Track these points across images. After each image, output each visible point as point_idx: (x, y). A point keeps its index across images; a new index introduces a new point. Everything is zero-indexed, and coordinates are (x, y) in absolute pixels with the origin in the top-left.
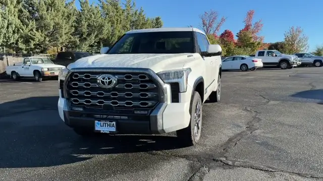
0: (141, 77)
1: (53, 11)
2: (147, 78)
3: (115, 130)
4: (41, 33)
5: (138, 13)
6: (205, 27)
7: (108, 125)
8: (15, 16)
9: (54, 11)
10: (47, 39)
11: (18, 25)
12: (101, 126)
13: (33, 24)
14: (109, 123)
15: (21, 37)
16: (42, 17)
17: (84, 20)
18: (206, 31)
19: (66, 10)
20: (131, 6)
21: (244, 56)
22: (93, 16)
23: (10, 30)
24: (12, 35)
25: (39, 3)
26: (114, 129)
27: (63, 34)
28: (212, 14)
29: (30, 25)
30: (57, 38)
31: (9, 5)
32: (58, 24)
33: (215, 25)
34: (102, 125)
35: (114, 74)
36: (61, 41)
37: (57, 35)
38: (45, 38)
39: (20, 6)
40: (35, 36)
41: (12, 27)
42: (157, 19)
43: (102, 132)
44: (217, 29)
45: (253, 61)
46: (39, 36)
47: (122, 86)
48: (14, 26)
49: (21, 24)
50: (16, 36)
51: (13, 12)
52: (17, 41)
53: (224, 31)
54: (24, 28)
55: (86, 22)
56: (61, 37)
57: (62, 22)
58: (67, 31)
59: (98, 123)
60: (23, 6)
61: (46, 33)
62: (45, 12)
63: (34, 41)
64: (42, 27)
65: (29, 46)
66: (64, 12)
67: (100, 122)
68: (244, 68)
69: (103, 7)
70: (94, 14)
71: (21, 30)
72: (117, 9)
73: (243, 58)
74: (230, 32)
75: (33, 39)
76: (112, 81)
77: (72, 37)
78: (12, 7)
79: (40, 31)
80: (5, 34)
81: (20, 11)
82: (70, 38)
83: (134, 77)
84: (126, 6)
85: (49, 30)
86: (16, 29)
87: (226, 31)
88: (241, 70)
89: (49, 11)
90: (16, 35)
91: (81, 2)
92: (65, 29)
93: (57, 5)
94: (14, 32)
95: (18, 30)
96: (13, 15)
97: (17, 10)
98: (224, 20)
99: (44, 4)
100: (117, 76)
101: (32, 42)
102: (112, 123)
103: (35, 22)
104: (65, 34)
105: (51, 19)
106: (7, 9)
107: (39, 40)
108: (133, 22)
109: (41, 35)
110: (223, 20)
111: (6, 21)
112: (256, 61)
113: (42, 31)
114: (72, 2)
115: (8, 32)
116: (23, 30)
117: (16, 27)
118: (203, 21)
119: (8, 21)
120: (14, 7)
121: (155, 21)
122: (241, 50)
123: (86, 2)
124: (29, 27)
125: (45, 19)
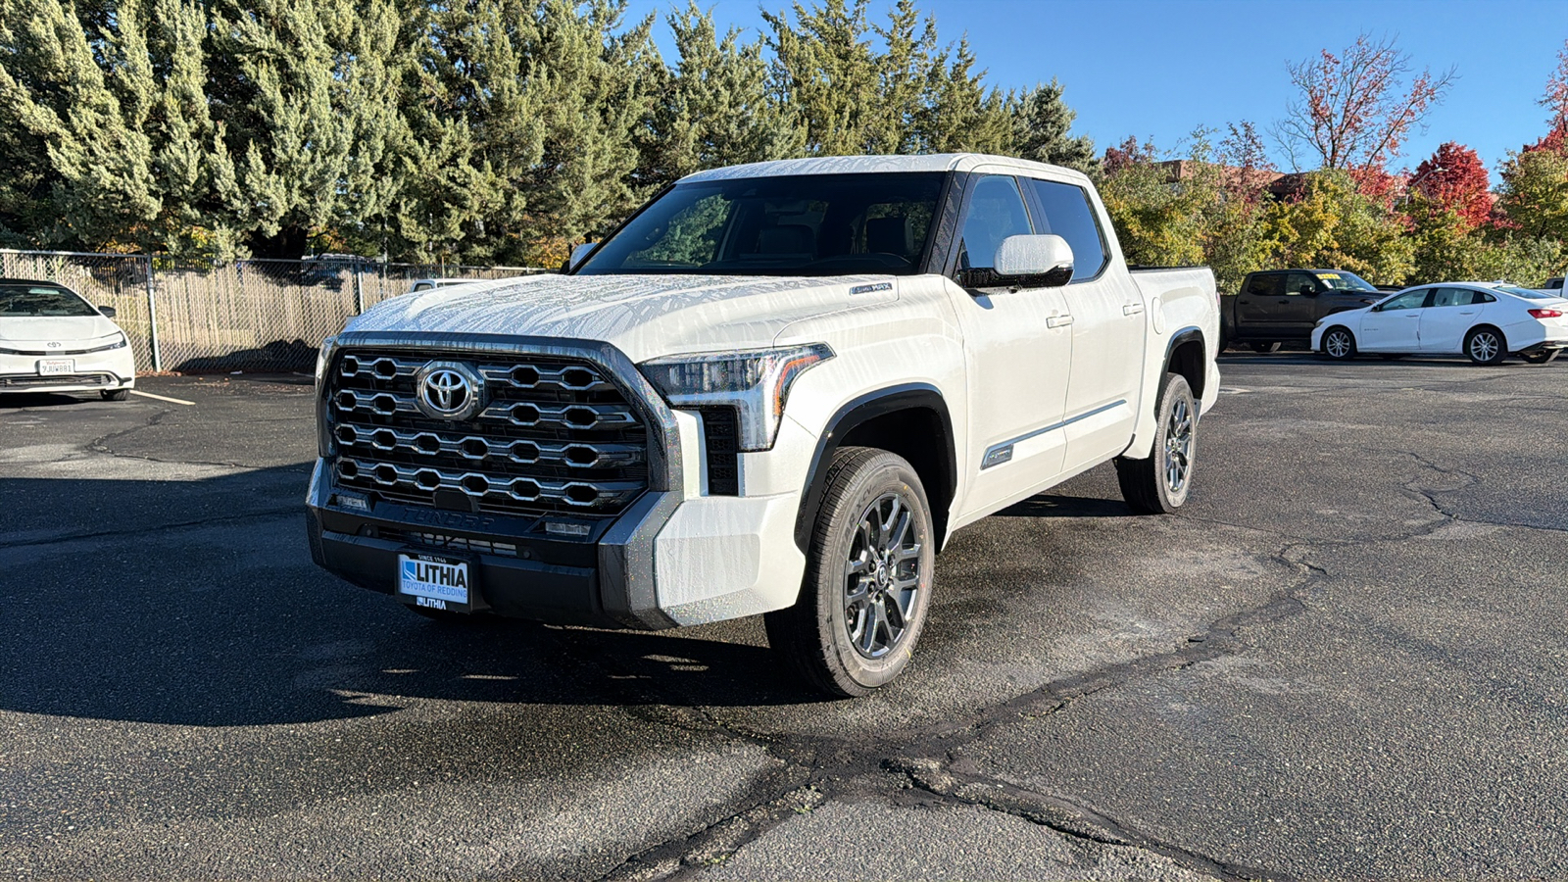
0: (572, 378)
1: (544, 75)
2: (596, 383)
3: (465, 600)
4: (491, 176)
5: (947, 70)
6: (1324, 130)
7: (442, 576)
8: (386, 99)
9: (551, 76)
10: (520, 201)
11: (399, 142)
12: (420, 579)
13: (457, 133)
14: (445, 566)
15: (410, 191)
16: (497, 103)
17: (687, 116)
18: (1329, 149)
19: (608, 71)
20: (912, 40)
21: (1486, 286)
22: (726, 96)
23: (365, 160)
24: (370, 181)
25: (491, 42)
26: (460, 595)
27: (587, 177)
28: (1362, 61)
29: (446, 139)
30: (561, 197)
31: (366, 52)
32: (567, 134)
33: (1375, 121)
34: (423, 575)
35: (474, 360)
36: (577, 210)
37: (563, 186)
38: (509, 196)
39: (410, 59)
40: (465, 185)
41: (372, 150)
42: (1045, 97)
43: (420, 601)
44: (1389, 140)
45: (1536, 313)
46: (483, 188)
47: (502, 411)
48: (381, 145)
49: (410, 134)
50: (389, 186)
51: (378, 84)
52: (395, 207)
53: (1435, 149)
54: (421, 152)
55: (691, 121)
56: (577, 191)
57: (586, 125)
58: (605, 163)
59: (410, 567)
60: (424, 57)
61: (516, 173)
62: (511, 82)
63: (462, 207)
64: (500, 147)
65: (442, 229)
66: (596, 81)
67: (416, 561)
68: (1485, 347)
69: (782, 52)
70: (730, 85)
71: (407, 160)
72: (844, 57)
73: (1479, 297)
74: (1469, 157)
75: (459, 202)
76: (463, 389)
77: (629, 193)
78: (377, 63)
79: (487, 164)
80: (343, 176)
81: (411, 78)
82: (622, 197)
83: (545, 376)
84: (891, 41)
85: (527, 159)
86: (391, 155)
87: (1444, 149)
88: (1467, 357)
89: (530, 77)
90: (387, 181)
91: (679, 32)
92: (597, 156)
93: (563, 51)
94: (380, 169)
95: (398, 162)
96: (379, 99)
97: (396, 73)
98: (1431, 92)
99: (509, 47)
100: (482, 372)
101: (454, 212)
102: (457, 568)
103: (466, 128)
104: (597, 179)
105: (537, 115)
106: (357, 71)
107: (484, 206)
108: (924, 114)
109: (493, 184)
110: (1422, 93)
111: (349, 125)
112: (1553, 314)
113: (496, 167)
114: (640, 34)
115: (354, 168)
116: (415, 160)
117: (389, 147)
118: (1315, 102)
119: (359, 121)
120: (387, 64)
121: (1030, 109)
122: (1508, 254)
123: (702, 31)
124: (443, 146)
125: (511, 113)
